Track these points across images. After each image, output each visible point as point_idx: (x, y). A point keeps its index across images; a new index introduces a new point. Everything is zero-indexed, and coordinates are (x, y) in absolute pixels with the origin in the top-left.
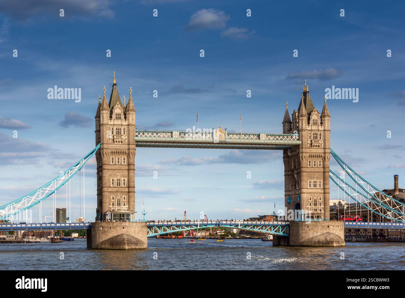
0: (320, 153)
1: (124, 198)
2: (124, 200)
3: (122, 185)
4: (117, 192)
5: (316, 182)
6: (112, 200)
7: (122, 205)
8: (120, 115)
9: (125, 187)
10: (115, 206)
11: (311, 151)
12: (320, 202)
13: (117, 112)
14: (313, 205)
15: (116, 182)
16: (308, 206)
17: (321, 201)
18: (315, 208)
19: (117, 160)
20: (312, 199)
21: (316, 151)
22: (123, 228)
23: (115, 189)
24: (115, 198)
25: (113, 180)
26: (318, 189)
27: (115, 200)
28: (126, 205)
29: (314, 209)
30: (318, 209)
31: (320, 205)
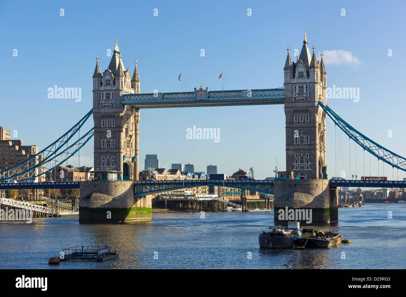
0: (306, 107)
1: (113, 158)
2: (113, 161)
3: (111, 146)
4: (107, 153)
5: (303, 138)
6: (102, 160)
7: (111, 165)
8: (110, 81)
9: (114, 148)
10: (104, 166)
11: (296, 105)
12: (307, 159)
13: (106, 78)
14: (299, 163)
15: (106, 143)
16: (293, 164)
17: (309, 158)
18: (301, 165)
19: (107, 123)
20: (298, 156)
21: (302, 105)
22: (95, 186)
23: (105, 151)
24: (105, 159)
25: (103, 142)
26: (305, 145)
27: (105, 160)
28: (114, 165)
29: (301, 167)
30: (305, 166)
31: (307, 162)
